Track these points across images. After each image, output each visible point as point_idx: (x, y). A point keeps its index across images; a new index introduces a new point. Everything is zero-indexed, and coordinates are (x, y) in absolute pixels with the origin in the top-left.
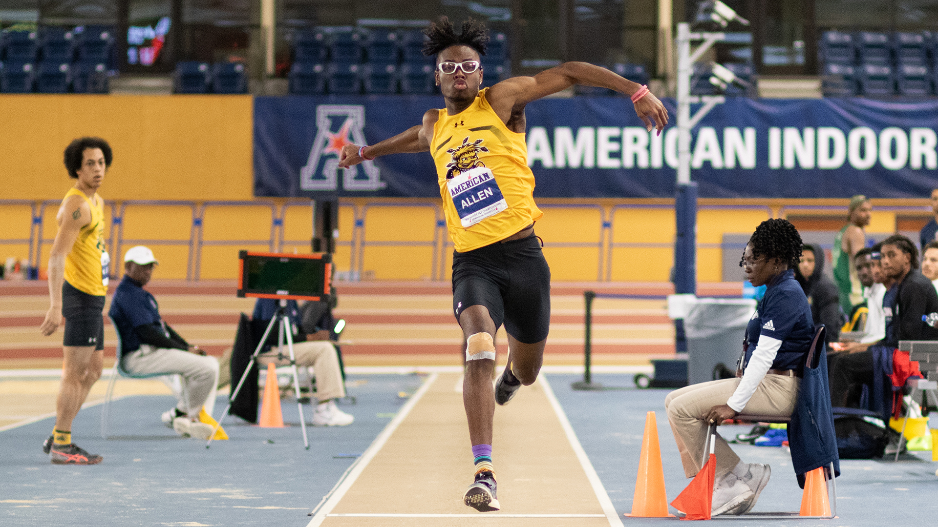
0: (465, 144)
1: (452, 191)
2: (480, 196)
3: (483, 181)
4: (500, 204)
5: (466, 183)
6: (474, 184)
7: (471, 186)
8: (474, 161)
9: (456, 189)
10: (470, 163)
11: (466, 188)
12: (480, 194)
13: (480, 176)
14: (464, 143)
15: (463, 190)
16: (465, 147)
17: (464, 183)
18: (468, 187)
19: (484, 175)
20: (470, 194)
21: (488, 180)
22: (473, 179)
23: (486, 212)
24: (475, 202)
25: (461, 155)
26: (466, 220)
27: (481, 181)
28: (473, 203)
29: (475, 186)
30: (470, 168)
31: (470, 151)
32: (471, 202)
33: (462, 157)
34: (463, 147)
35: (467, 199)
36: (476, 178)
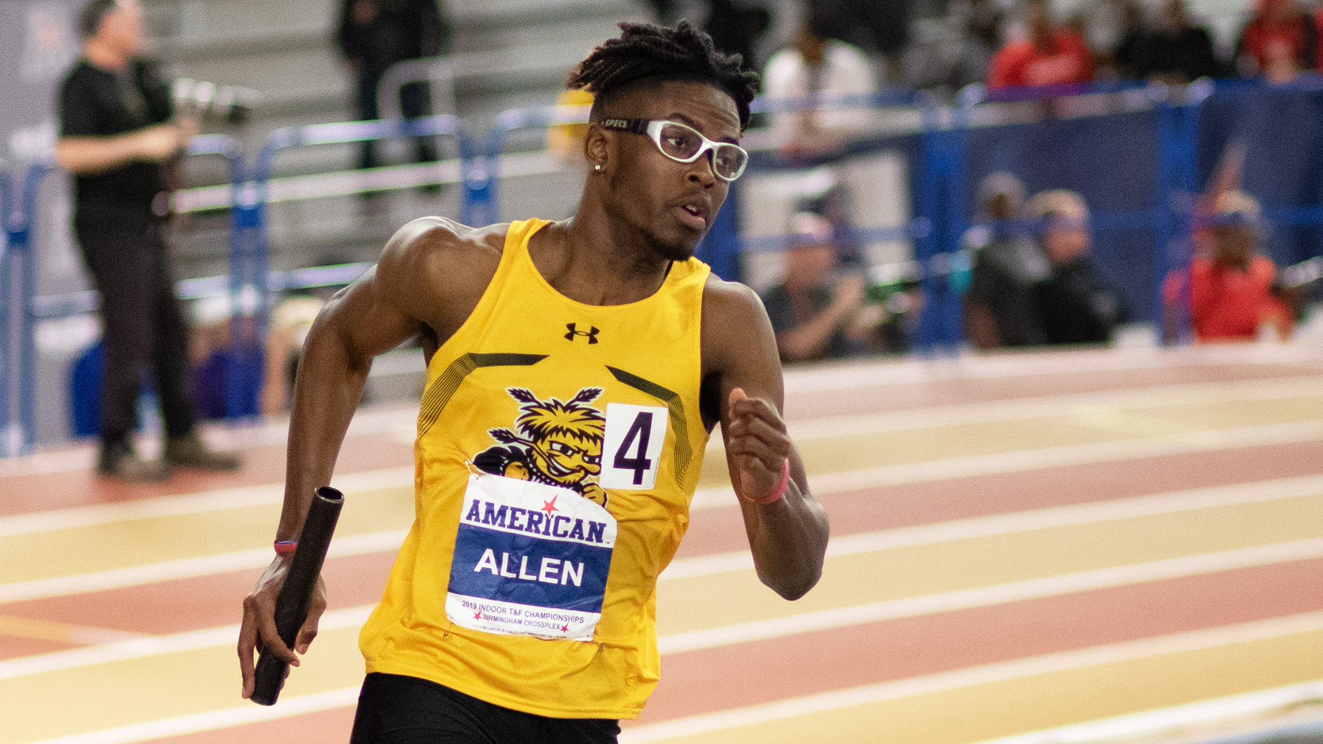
0: (581, 404)
1: (476, 503)
2: (544, 569)
3: (581, 537)
4: (582, 620)
5: (532, 514)
6: (551, 530)
7: (537, 531)
8: (587, 472)
9: (490, 507)
10: (573, 471)
11: (521, 528)
12: (549, 565)
13: (579, 523)
14: (578, 399)
15: (512, 526)
16: (577, 415)
17: (523, 512)
18: (529, 529)
19: (593, 525)
20: (521, 549)
21: (594, 544)
22: (558, 518)
23: (529, 619)
24: (523, 576)
25: (557, 430)
26: (466, 604)
27: (572, 536)
28: (514, 576)
29: (552, 538)
30: (563, 485)
31: (588, 437)
32: (509, 570)
33: (554, 437)
34: (570, 408)
35: (506, 556)
36: (568, 520)
